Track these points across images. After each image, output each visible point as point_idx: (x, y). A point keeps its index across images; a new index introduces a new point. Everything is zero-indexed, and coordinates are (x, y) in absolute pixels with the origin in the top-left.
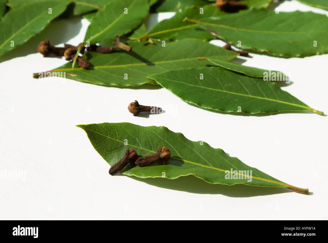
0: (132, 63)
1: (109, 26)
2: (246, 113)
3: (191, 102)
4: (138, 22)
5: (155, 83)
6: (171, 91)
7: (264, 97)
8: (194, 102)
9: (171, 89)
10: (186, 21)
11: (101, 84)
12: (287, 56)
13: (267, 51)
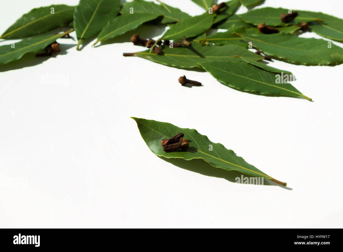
0: (190, 54)
1: (182, 32)
2: (258, 93)
3: (222, 82)
4: (202, 31)
5: (202, 68)
6: (210, 73)
7: (273, 85)
8: (224, 82)
9: (211, 72)
10: (234, 34)
11: (166, 64)
12: (298, 63)
13: (284, 58)
